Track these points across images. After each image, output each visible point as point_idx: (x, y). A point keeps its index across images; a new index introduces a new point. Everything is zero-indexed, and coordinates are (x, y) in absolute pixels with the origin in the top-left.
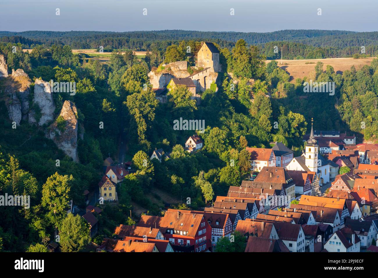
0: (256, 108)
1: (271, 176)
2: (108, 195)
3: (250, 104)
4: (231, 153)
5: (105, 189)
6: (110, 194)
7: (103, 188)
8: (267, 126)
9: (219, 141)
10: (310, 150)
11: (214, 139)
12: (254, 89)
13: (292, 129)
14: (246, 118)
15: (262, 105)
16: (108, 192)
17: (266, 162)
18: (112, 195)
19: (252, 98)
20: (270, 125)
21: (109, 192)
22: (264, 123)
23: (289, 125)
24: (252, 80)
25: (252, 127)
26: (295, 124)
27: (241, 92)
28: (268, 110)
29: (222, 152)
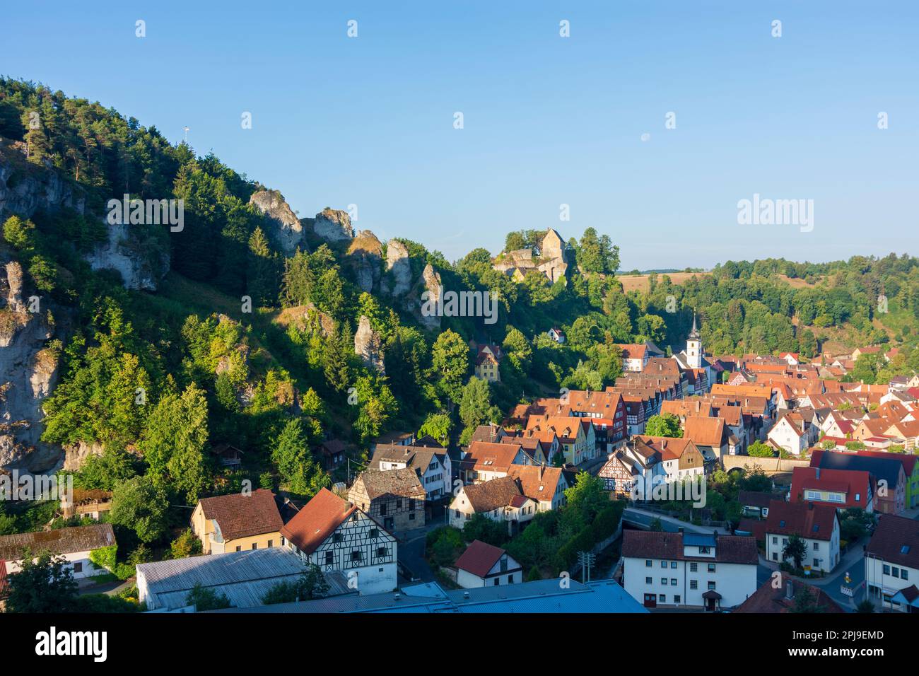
0: (611, 306)
1: (661, 368)
2: (488, 375)
3: (603, 303)
4: (598, 348)
5: (485, 367)
6: (492, 374)
7: (482, 366)
8: (627, 326)
9: (584, 334)
10: (693, 345)
11: (579, 331)
12: (606, 285)
13: (653, 332)
14: (601, 316)
15: (618, 303)
16: (489, 371)
17: (640, 360)
18: (494, 374)
19: (604, 296)
20: (630, 324)
21: (491, 371)
22: (624, 321)
23: (649, 326)
24: (602, 276)
25: (611, 326)
26: (655, 326)
27: (592, 288)
28: (626, 308)
29: (587, 348)
